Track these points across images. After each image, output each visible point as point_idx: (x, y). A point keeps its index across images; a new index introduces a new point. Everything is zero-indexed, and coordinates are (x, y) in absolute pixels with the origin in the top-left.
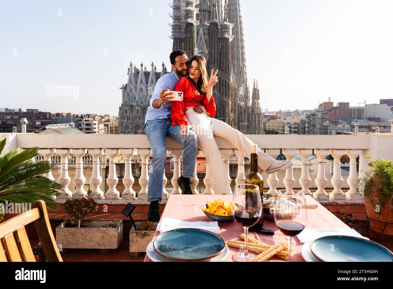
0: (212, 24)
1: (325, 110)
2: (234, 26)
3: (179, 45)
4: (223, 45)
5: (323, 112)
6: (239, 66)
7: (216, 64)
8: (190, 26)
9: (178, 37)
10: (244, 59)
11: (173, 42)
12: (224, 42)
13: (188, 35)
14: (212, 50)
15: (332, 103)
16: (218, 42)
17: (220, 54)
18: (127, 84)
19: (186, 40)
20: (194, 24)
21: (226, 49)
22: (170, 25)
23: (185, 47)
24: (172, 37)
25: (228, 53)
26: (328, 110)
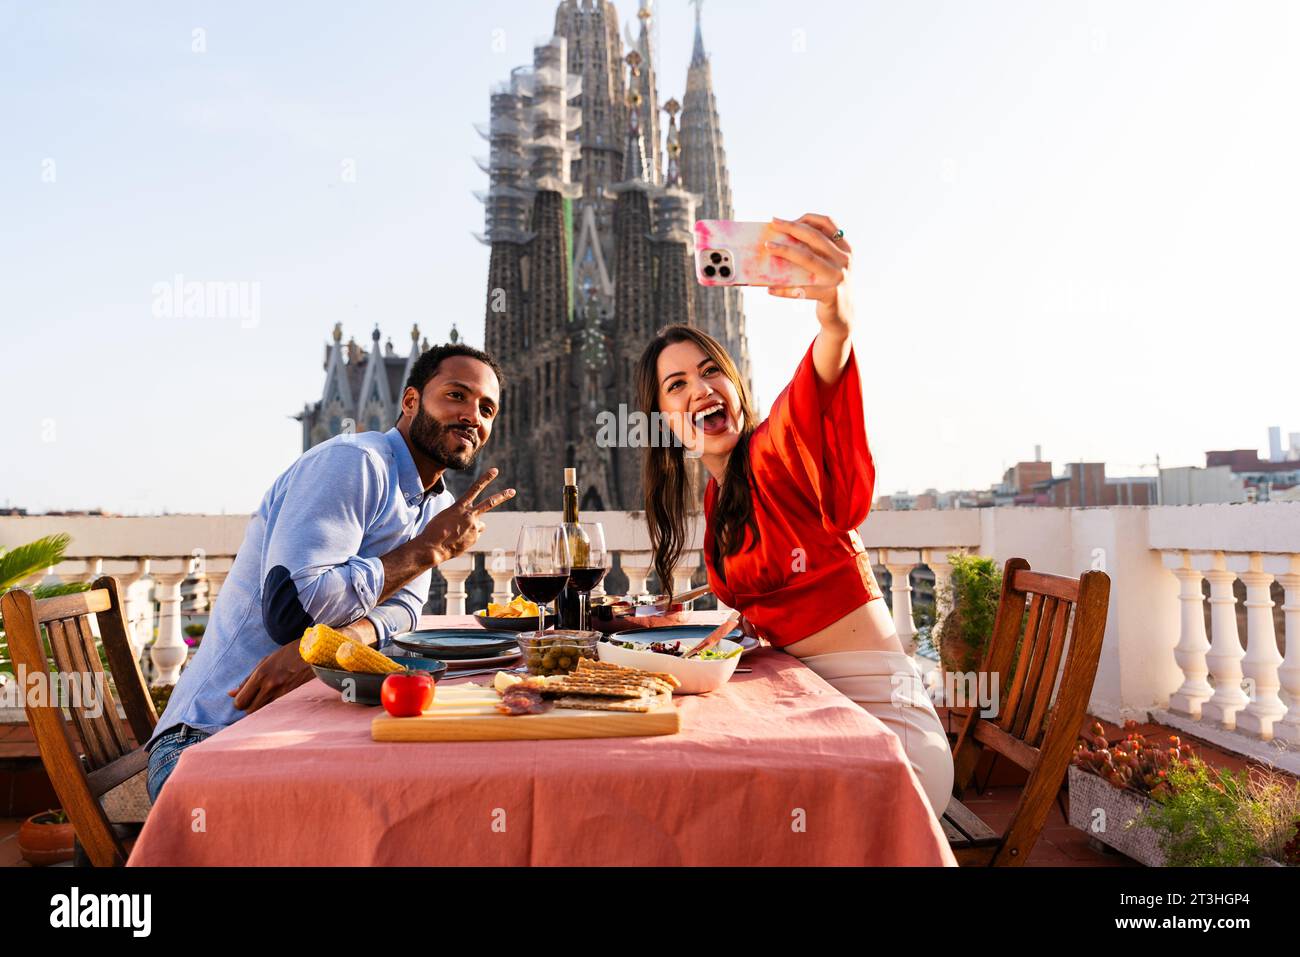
0: (625, 197)
1: (1024, 490)
2: (704, 203)
3: (512, 265)
4: (668, 266)
5: (1019, 498)
6: (723, 339)
7: (642, 332)
8: (549, 201)
9: (506, 238)
10: (739, 314)
11: (492, 256)
12: (668, 256)
13: (544, 230)
14: (627, 283)
15: (1048, 465)
16: (648, 255)
17: (657, 295)
18: (321, 402)
19: (535, 248)
20: (565, 195)
21: (676, 280)
22: (478, 198)
23: (531, 271)
24: (488, 237)
25: (685, 295)
26: (1035, 489)
